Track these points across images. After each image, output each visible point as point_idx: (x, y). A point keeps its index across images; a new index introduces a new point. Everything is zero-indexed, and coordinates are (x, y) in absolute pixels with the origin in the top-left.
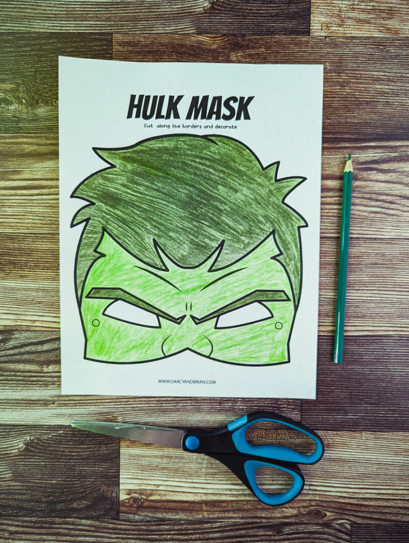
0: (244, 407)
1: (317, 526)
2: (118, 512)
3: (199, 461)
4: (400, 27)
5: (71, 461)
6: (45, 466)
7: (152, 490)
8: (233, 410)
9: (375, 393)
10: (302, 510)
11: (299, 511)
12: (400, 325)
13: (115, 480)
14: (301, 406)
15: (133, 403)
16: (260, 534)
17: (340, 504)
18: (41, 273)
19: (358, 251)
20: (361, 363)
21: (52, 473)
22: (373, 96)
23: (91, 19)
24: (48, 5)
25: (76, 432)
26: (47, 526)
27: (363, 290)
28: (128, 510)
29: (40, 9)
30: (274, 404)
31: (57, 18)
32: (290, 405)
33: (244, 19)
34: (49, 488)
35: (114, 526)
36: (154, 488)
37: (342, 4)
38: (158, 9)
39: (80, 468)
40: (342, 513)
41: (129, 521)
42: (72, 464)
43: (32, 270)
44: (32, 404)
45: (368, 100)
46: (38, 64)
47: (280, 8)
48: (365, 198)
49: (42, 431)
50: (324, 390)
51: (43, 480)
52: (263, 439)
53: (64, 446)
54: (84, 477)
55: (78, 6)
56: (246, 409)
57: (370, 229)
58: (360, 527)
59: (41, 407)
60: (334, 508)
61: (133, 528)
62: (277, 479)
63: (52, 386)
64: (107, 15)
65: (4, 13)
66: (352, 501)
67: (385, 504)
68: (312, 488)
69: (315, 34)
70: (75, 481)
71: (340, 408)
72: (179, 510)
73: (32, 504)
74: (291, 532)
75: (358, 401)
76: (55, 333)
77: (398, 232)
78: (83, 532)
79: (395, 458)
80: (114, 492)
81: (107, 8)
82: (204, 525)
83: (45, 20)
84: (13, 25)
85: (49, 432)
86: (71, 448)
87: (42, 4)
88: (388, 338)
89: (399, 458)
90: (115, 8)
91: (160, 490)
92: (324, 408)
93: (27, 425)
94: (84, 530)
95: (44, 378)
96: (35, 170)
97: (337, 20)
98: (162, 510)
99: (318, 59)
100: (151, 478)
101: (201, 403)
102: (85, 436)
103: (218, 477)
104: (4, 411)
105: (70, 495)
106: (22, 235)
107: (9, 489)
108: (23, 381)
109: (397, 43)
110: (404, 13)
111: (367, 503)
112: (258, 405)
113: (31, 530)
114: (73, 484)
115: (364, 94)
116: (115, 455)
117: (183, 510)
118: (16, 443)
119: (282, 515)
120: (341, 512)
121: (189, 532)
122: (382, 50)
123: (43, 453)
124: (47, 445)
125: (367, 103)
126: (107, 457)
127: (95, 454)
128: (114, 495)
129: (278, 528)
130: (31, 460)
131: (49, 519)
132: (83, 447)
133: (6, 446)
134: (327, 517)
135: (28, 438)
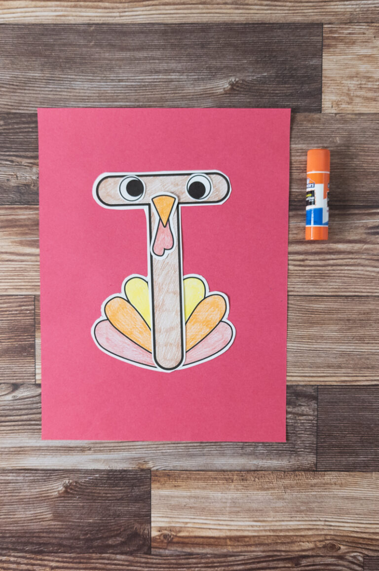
0: (265, 452)
1: (332, 558)
2: (150, 548)
3: (224, 501)
5: (107, 501)
6: (83, 507)
7: (181, 527)
8: (254, 454)
10: (318, 544)
11: (316, 545)
13: (146, 518)
14: (317, 450)
15: (162, 448)
16: (280, 565)
17: (352, 539)
19: (367, 308)
20: (372, 410)
21: (89, 513)
23: (122, 100)
24: (82, 88)
25: (111, 476)
26: (85, 561)
27: (372, 343)
28: (159, 546)
30: (292, 448)
31: (90, 99)
32: (307, 449)
33: (261, 99)
34: (87, 526)
35: (146, 560)
36: (183, 525)
37: (350, 84)
39: (115, 508)
40: (355, 547)
41: (160, 555)
42: (107, 504)
44: (71, 450)
45: (375, 170)
47: (294, 88)
48: (374, 260)
49: (80, 475)
50: (338, 435)
51: (81, 519)
52: (282, 480)
53: (100, 488)
54: (119, 516)
58: (371, 559)
59: (78, 454)
60: (348, 542)
61: (164, 561)
64: (136, 97)
65: (42, 96)
66: (363, 535)
68: (327, 523)
69: (327, 111)
70: (111, 520)
71: (353, 451)
72: (206, 545)
73: (71, 541)
74: (309, 564)
75: (369, 445)
78: (118, 567)
80: (146, 530)
81: (136, 90)
82: (228, 558)
85: (86, 475)
86: (106, 490)
91: (188, 527)
92: (338, 451)
93: (66, 470)
94: (119, 565)
97: (346, 99)
98: (190, 545)
99: (329, 134)
100: (180, 516)
101: (225, 448)
103: (241, 515)
104: (45, 457)
105: (105, 532)
107: (49, 528)
111: (377, 537)
112: (277, 449)
113: (71, 565)
114: (109, 523)
115: (371, 165)
116: (146, 496)
117: (209, 544)
118: (56, 486)
119: (300, 548)
120: (354, 545)
121: (215, 565)
123: (81, 495)
124: (84, 487)
125: (374, 173)
126: (140, 498)
127: (128, 495)
128: (146, 532)
129: (296, 560)
130: (70, 501)
131: (87, 555)
132: (117, 489)
133: (47, 489)
134: (341, 550)
135: (67, 482)
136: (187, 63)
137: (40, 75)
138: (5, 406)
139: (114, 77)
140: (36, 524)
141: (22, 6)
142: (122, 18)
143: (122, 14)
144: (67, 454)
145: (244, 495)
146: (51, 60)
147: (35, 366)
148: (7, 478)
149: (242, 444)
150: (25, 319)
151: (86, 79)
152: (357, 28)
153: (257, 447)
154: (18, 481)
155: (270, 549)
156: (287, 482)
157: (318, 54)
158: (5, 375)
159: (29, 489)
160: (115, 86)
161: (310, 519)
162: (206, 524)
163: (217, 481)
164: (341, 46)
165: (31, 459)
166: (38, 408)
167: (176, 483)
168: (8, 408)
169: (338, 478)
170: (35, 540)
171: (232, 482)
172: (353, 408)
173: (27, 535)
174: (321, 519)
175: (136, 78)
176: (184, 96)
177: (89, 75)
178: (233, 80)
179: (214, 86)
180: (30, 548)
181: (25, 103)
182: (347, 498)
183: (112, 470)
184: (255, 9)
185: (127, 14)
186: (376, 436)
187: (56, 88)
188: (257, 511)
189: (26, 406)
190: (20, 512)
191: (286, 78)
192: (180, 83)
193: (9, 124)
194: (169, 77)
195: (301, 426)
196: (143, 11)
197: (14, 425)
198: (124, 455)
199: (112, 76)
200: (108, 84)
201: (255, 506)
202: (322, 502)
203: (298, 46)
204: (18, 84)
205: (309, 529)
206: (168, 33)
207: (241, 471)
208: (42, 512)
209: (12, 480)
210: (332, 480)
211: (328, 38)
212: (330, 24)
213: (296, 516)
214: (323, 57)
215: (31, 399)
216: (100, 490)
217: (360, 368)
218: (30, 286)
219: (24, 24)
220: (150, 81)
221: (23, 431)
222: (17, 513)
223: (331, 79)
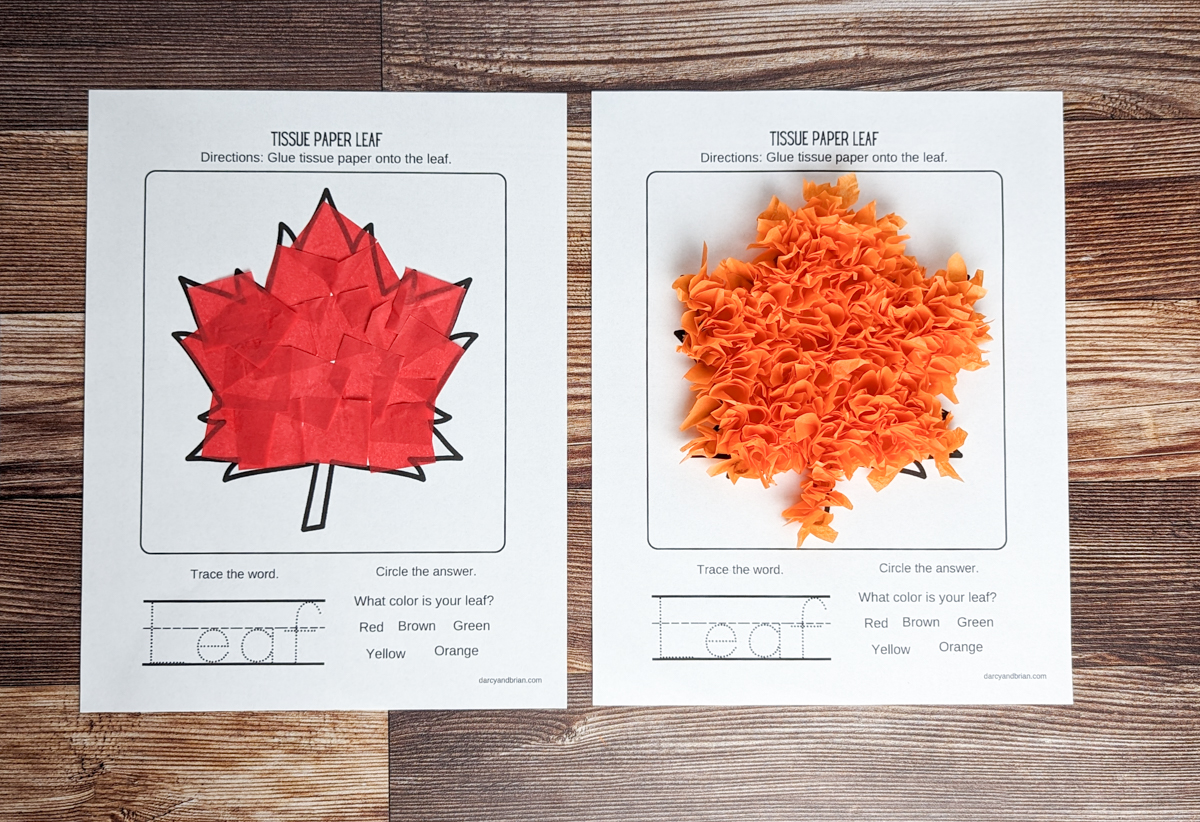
9: (243, 22)
24: (870, 720)
29: (886, 711)
37: (332, 739)
47: (444, 727)
50: (339, 25)
55: (815, 719)
63: (848, 20)
81: (763, 717)
87: (882, 720)
90: (748, 718)
95: (862, 34)
108: (901, 28)
110: (216, 727)
136: (661, 774)
137: (956, 745)
138: (1019, 75)
139: (807, 743)
151: (864, 738)
157: (397, 797)
160: (804, 724)
164: (352, 813)
166: (951, 71)
168: (1012, 72)
172: (309, 80)
175: (763, 742)
177: (857, 747)
178: (567, 740)
179: (606, 727)
186: (261, 24)
187: (921, 719)
191: (462, 746)
192: (674, 734)
194: (696, 745)
195: (415, 43)
197: (1001, 35)
199: (810, 744)
203: (439, 813)
204: (1001, 727)
214: (387, 791)
220: (734, 737)
221: (981, 24)
223: (371, 747)
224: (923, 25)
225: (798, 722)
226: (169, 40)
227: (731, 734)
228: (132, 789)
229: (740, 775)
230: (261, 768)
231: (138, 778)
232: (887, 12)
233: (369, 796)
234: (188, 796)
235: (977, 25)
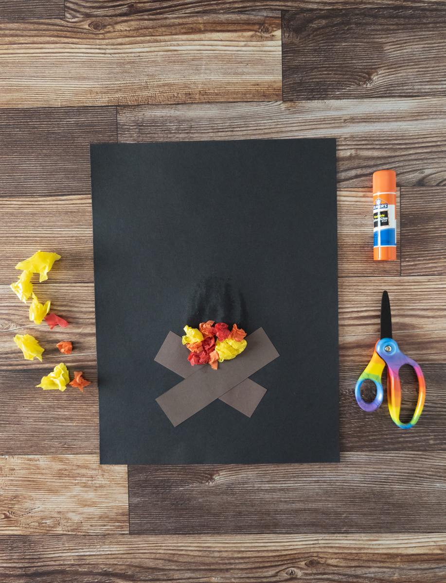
0: (169, 124)
1: (97, 14)
2: (282, 18)
3: (208, 71)
4: (52, 463)
5: (327, 66)
6: (352, 59)
7: (251, 41)
8: (179, 121)
9: (52, 143)
10: (111, 29)
12: (34, 206)
13: (287, 49)
14: (117, 128)
15: (272, 124)
16: (149, 4)
17: (78, 36)
18: (359, 242)
19: (75, 272)
20: (65, 170)
21: (346, 52)
22: (71, 405)
24: (353, 475)
25: (324, 93)
27: (68, 237)
28: (273, 20)
29: (361, 471)
30: (142, 129)
32: (127, 129)
33: (184, 467)
34: (348, 38)
35: (286, 4)
36: (250, 43)
37: (102, 481)
38: (258, 473)
39: (319, 59)
40: (75, 28)
41: (272, 10)
42: (327, 63)
43: (366, 243)
44: (364, 119)
45: (75, 402)
46: (362, 424)
47: (154, 476)
48: (72, 318)
49: (355, 93)
51: (354, 45)
52: (150, 95)
54: (315, 50)
56: (167, 123)
57: (65, 291)
58: (57, 15)
59: (357, 115)
62: (136, 58)
63: (347, 137)
64: (302, 467)
65: (392, 467)
66: (66, 40)
67: (35, 39)
68: (103, 51)
70: (323, 46)
71: (81, 128)
72: (225, 23)
73: (364, 21)
74: (120, 7)
75: (66, 135)
76: (345, 186)
77: (41, 289)
79: (29, 83)
80: (287, 37)
81: (302, 473)
82: (201, 9)
83: (356, 462)
84: (384, 457)
85: (349, 93)
87: (359, 475)
88: (43, 194)
89: (26, 83)
91: (243, 41)
92: (96, 127)
93: (370, 98)
95: (354, 143)
96: (364, 333)
98: (241, 22)
100: (253, 53)
101: (209, 127)
102: (316, 90)
103: (190, 56)
104: (392, 110)
105: (329, 32)
106: (376, 275)
107: (387, 34)
108: (374, 140)
109: (53, 450)
110: (49, 475)
111: (52, 39)
112: (156, 127)
114: (325, 43)
115: (79, 406)
116: (287, 73)
117: (222, 23)
118: (381, 80)
119: (129, 23)
120: (75, 29)
122: (65, 444)
123: (354, 72)
124: (351, 80)
125: (75, 399)
126: (294, 71)
127: (306, 73)
128: (287, 34)
129: (133, 10)
130: (366, 64)
131: (348, 7)
132: (317, 80)
133: (390, 76)
134: (88, 23)
135: (369, 86)
136: (255, 499)
137: (394, 487)
138: (433, 163)
139: (323, 485)
140: (402, 39)
141: (410, 549)
142: (316, 538)
143: (316, 542)
144: (368, 115)
145: (188, 78)
146: (383, 500)
147: (401, 205)
148: (431, 87)
149: (192, 131)
150: (410, 251)
152: (99, 530)
153: (176, 129)
154: (420, 83)
155: (160, 21)
156: (145, 93)
157: (132, 507)
158: (431, 195)
159: (407, 75)
160: (322, 476)
161: (120, 55)
162: (226, 46)
163: (216, 91)
164: (112, 514)
165: (405, 108)
167: (257, 88)
168: (429, 161)
169: (94, 100)
170: (402, 21)
171: (200, 91)
173: (410, 26)
174: (109, 55)
176: (257, 468)
178: (211, 483)
179: (228, 477)
180: (407, 12)
181: (409, 460)
182: (84, 78)
183: (323, 99)
184: (192, 546)
185: (312, 542)
186: (60, 144)
188: (174, 62)
189: (410, 164)
190: (418, 51)
191: (162, 485)
192: (260, 480)
193: (425, 440)
194: (271, 485)
196: (297, 545)
198: (310, 116)
199: (325, 486)
200: (329, 479)
201: (177, 67)
202: (109, 74)
203: (152, 515)
204: (416, 478)
205: (121, 44)
206: (273, 525)
207: (192, 103)
208: (394, 51)
209: (425, 85)
210: (101, 97)
211: (124, 521)
212: (123, 534)
213: (135, 58)
214: (128, 504)
215: (405, 171)
216: (335, 78)
217: (78, 212)
218: (405, 285)
219: (410, 532)
220: (289, 482)
221: (414, 137)
222: (421, 49)
223: (120, 485)
224: (385, 138)
225: (319, 476)
226: (16, 153)
227: (287, 481)
228: (13, 502)
229: (291, 499)
230: (70, 494)
231: (15, 497)
232: (366, 132)
233: (120, 507)
234: (38, 506)
235: (411, 137)
